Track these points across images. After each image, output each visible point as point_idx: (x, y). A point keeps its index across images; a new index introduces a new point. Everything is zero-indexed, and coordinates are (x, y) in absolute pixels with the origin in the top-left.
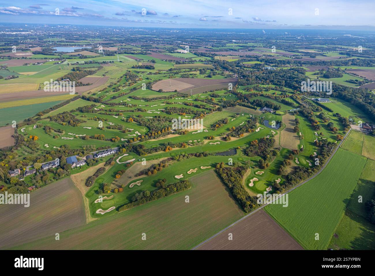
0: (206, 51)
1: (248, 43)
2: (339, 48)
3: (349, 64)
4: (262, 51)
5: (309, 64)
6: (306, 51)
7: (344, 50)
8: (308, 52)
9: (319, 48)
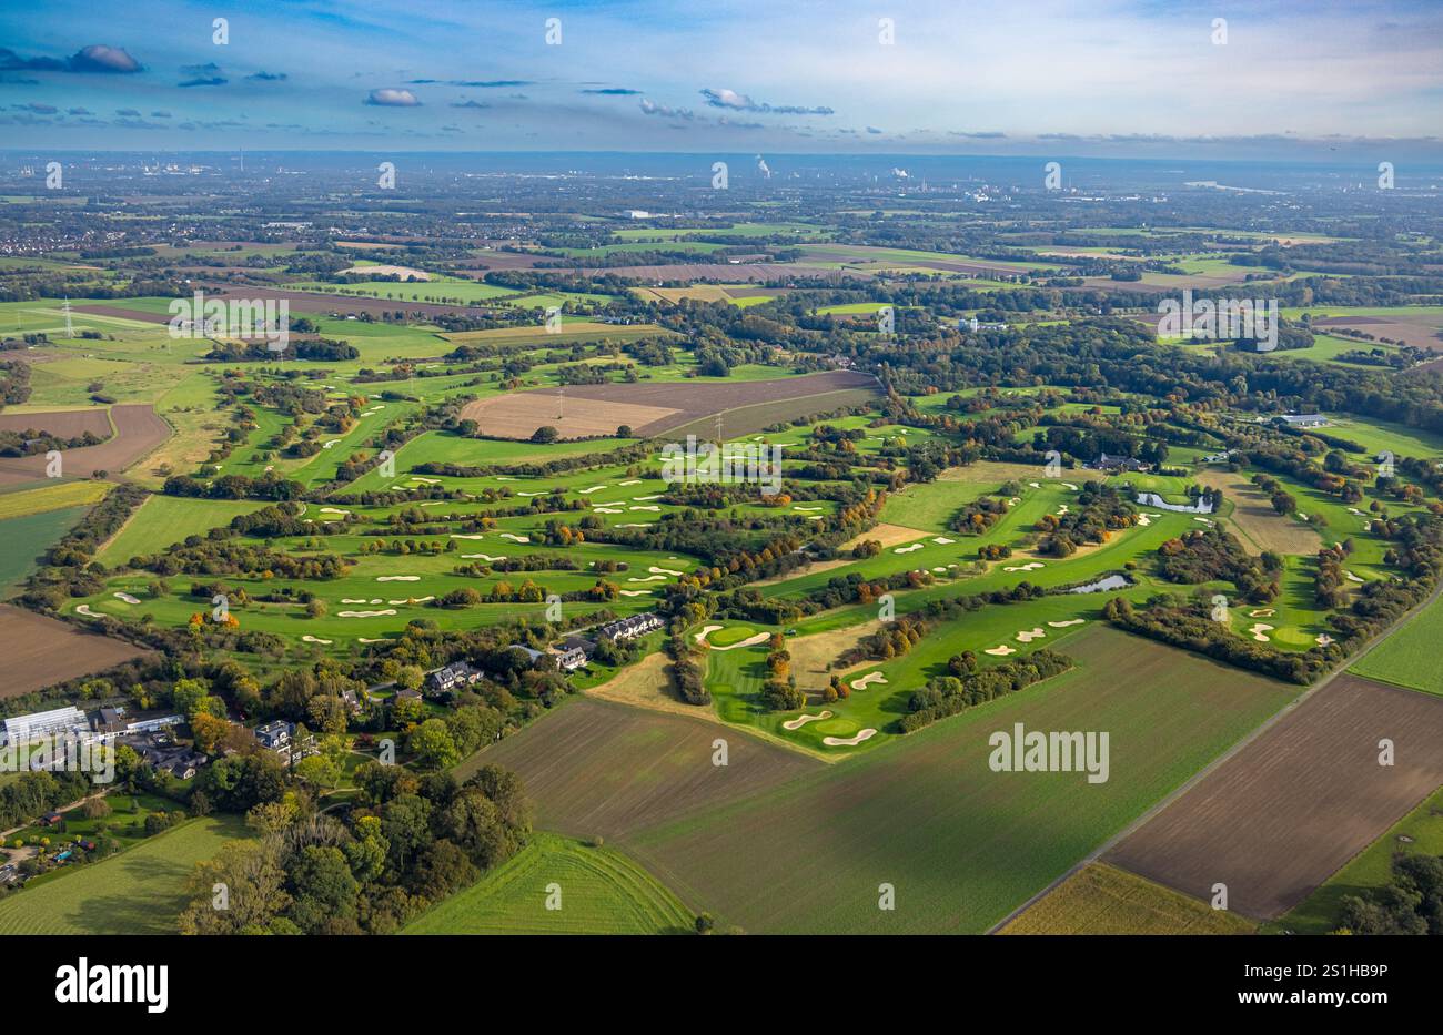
0: (536, 266)
1: (736, 226)
2: (1210, 239)
3: (1306, 300)
4: (854, 259)
5: (1134, 306)
6: (1075, 256)
7: (1239, 246)
8: (1084, 258)
9: (1123, 241)
